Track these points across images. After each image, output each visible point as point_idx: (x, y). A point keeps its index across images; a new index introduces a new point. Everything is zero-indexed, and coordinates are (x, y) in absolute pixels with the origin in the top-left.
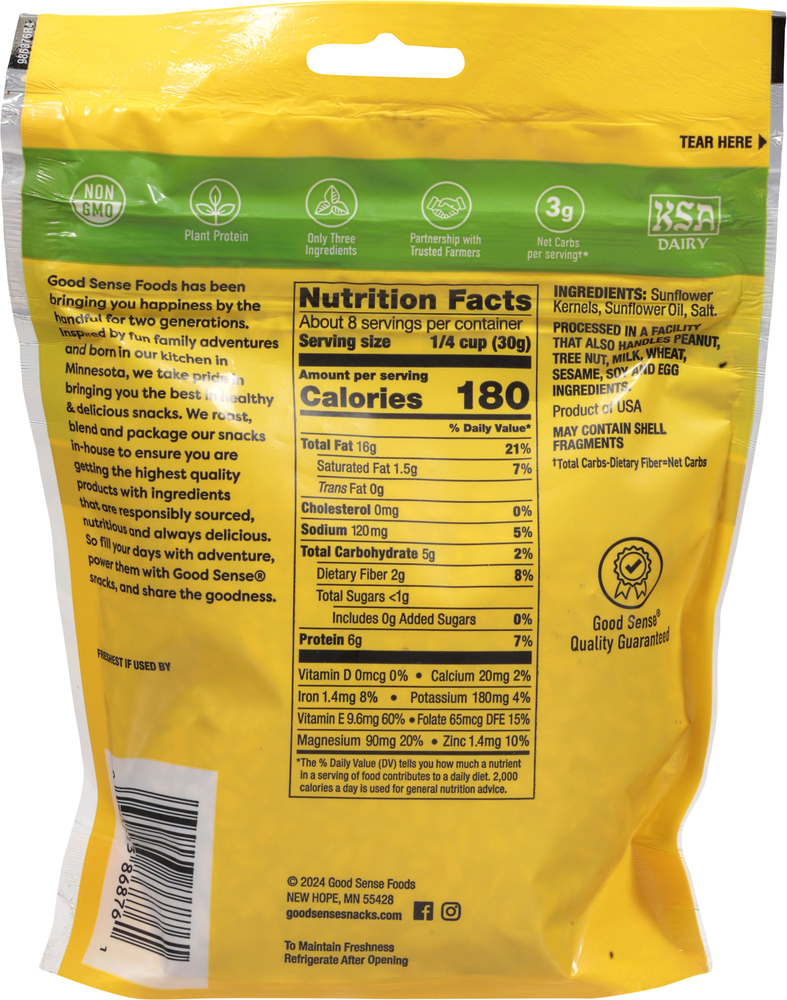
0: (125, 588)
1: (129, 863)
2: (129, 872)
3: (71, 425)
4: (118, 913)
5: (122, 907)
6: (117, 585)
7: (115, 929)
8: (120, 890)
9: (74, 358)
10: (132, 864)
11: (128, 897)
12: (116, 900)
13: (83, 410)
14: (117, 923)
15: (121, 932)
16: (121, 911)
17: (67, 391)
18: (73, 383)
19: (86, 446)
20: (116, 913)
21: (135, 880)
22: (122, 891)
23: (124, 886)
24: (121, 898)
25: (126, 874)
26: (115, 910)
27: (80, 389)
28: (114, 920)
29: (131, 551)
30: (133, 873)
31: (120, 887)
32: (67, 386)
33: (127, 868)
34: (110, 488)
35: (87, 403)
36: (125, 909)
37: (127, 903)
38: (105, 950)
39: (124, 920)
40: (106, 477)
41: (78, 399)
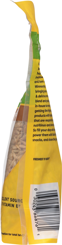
0: (45, 140)
1: (35, 213)
2: (36, 215)
3: (36, 101)
4: (37, 225)
5: (37, 223)
6: (43, 140)
7: (38, 229)
8: (35, 220)
9: (37, 84)
10: (36, 213)
11: (38, 221)
12: (35, 222)
13: (40, 96)
14: (38, 227)
15: (39, 229)
16: (37, 224)
17: (36, 92)
18: (37, 90)
19: (39, 105)
20: (36, 226)
21: (38, 216)
22: (36, 220)
23: (36, 218)
24: (36, 221)
25: (35, 215)
26: (36, 225)
27: (39, 91)
28: (37, 227)
29: (47, 130)
30: (37, 215)
31: (35, 219)
32: (36, 91)
33: (35, 214)
34: (44, 115)
35: (41, 94)
36: (38, 224)
37: (38, 222)
38: (39, 235)
39: (39, 226)
40: (43, 113)
41: (38, 94)
